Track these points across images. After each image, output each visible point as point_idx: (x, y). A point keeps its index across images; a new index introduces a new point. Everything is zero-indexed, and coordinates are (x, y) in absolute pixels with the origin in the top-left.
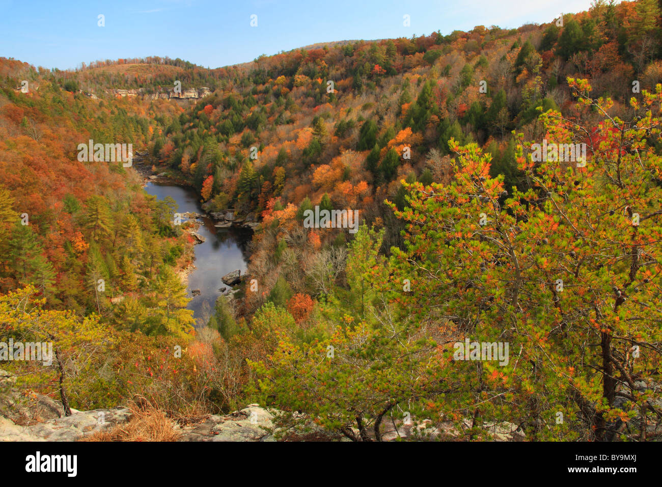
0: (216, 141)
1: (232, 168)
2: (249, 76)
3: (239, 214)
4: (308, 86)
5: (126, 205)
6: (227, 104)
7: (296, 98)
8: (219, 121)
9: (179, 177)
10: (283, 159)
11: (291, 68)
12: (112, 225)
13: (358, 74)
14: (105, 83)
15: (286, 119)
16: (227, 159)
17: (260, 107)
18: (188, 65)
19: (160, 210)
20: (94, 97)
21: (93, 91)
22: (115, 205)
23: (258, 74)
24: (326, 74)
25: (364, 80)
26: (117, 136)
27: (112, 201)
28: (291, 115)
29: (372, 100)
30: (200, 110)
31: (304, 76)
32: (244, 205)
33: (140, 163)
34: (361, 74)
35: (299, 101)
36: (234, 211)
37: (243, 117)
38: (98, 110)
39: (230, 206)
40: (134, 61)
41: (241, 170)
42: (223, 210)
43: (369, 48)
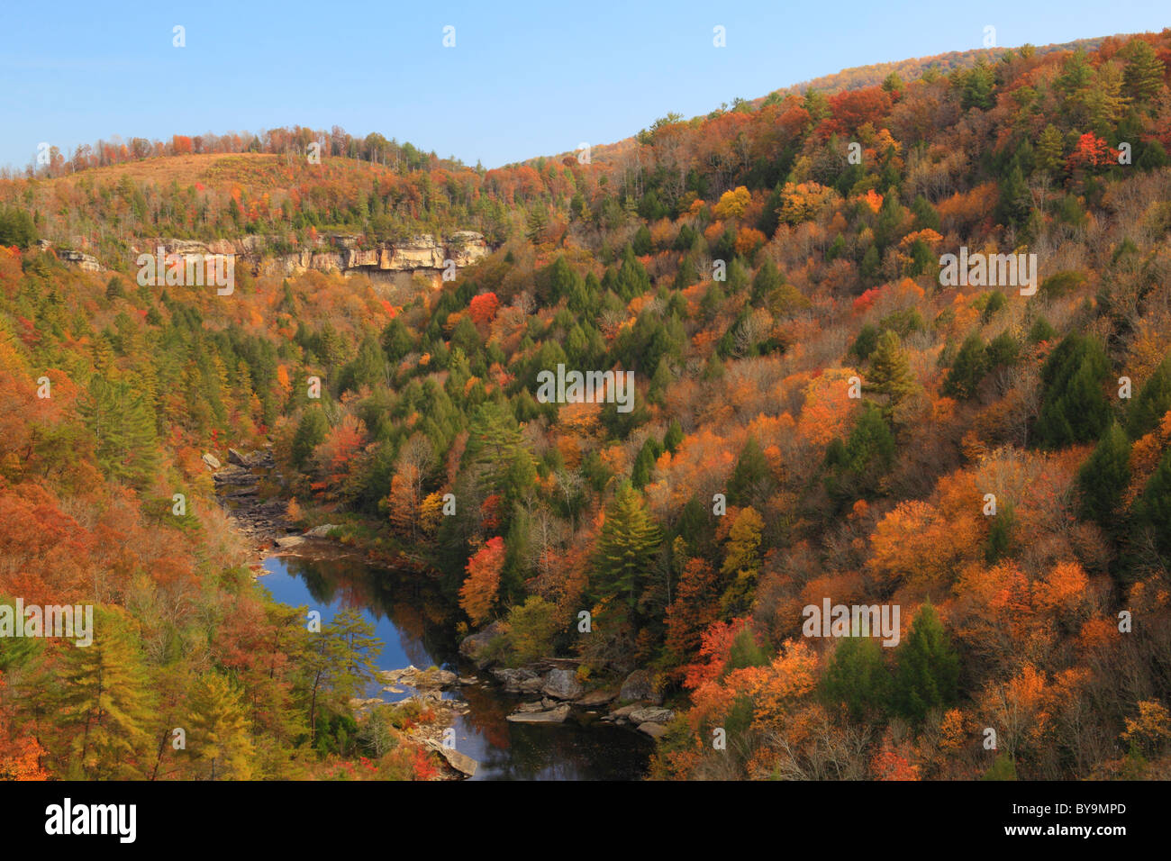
0: (510, 417)
1: (571, 511)
2: (623, 191)
3: (593, 674)
4: (829, 219)
5: (198, 637)
6: (549, 289)
7: (791, 265)
8: (519, 346)
9: (379, 540)
10: (754, 478)
11: (770, 158)
12: (149, 714)
13: (1018, 171)
14: (128, 218)
15: (756, 337)
16: (553, 478)
17: (661, 296)
18: (411, 159)
19: (318, 657)
20: (90, 265)
21: (86, 245)
22: (161, 638)
23: (654, 185)
24: (895, 174)
25: (1041, 190)
26: (168, 398)
27: (152, 623)
28: (775, 325)
29: (1074, 261)
30: (454, 309)
31: (814, 186)
32: (612, 643)
33: (244, 490)
34: (1029, 170)
35: (800, 274)
36: (575, 666)
37: (603, 331)
38: (103, 307)
39: (565, 644)
40: (226, 144)
41: (602, 519)
42: (537, 659)
43: (1054, 73)
